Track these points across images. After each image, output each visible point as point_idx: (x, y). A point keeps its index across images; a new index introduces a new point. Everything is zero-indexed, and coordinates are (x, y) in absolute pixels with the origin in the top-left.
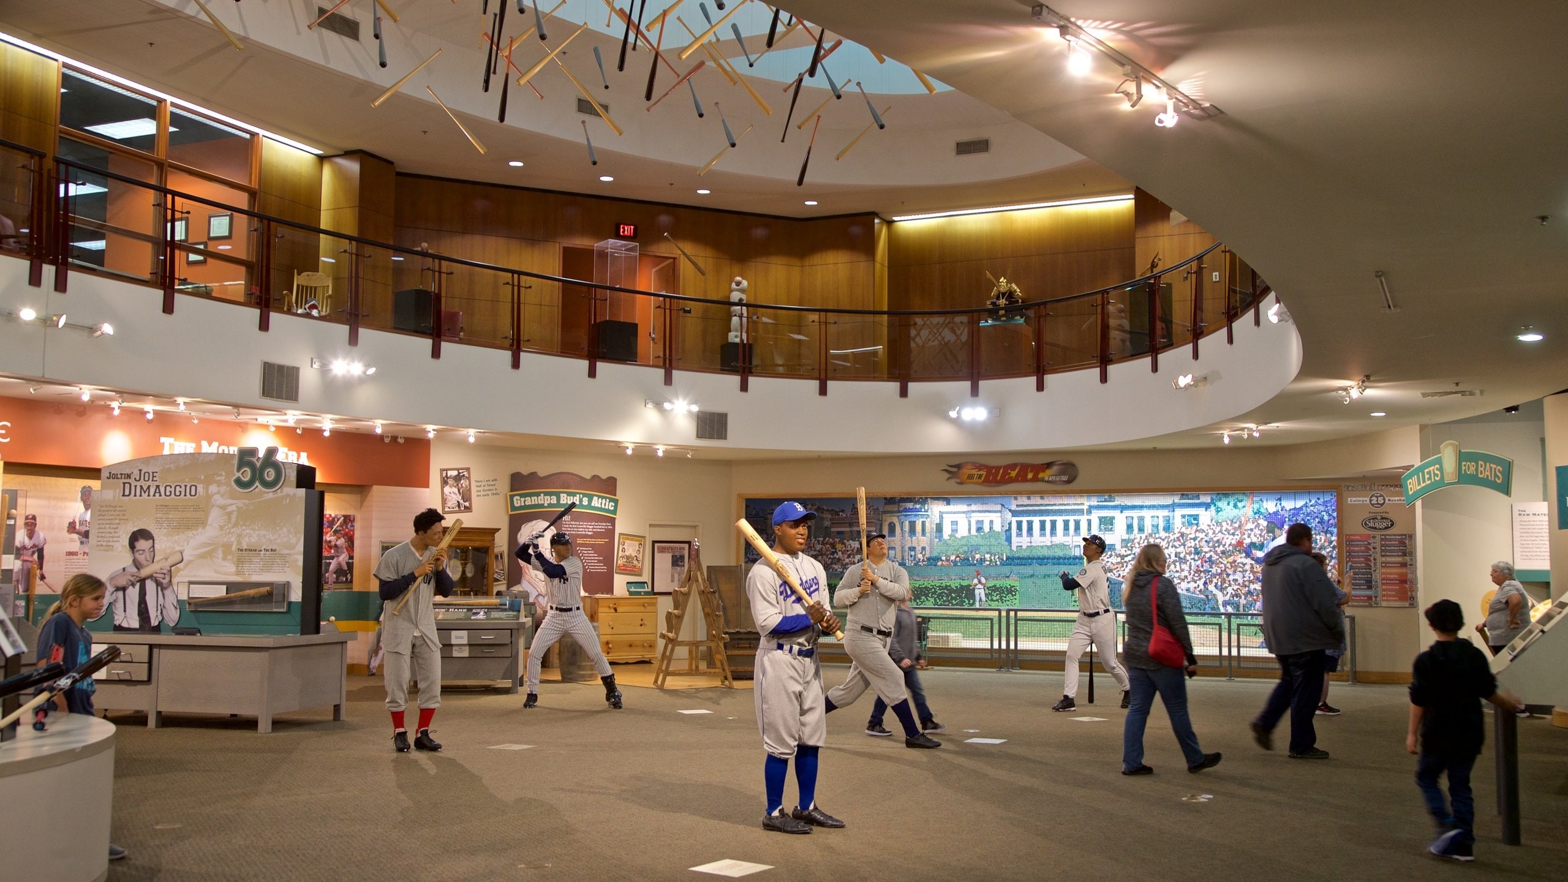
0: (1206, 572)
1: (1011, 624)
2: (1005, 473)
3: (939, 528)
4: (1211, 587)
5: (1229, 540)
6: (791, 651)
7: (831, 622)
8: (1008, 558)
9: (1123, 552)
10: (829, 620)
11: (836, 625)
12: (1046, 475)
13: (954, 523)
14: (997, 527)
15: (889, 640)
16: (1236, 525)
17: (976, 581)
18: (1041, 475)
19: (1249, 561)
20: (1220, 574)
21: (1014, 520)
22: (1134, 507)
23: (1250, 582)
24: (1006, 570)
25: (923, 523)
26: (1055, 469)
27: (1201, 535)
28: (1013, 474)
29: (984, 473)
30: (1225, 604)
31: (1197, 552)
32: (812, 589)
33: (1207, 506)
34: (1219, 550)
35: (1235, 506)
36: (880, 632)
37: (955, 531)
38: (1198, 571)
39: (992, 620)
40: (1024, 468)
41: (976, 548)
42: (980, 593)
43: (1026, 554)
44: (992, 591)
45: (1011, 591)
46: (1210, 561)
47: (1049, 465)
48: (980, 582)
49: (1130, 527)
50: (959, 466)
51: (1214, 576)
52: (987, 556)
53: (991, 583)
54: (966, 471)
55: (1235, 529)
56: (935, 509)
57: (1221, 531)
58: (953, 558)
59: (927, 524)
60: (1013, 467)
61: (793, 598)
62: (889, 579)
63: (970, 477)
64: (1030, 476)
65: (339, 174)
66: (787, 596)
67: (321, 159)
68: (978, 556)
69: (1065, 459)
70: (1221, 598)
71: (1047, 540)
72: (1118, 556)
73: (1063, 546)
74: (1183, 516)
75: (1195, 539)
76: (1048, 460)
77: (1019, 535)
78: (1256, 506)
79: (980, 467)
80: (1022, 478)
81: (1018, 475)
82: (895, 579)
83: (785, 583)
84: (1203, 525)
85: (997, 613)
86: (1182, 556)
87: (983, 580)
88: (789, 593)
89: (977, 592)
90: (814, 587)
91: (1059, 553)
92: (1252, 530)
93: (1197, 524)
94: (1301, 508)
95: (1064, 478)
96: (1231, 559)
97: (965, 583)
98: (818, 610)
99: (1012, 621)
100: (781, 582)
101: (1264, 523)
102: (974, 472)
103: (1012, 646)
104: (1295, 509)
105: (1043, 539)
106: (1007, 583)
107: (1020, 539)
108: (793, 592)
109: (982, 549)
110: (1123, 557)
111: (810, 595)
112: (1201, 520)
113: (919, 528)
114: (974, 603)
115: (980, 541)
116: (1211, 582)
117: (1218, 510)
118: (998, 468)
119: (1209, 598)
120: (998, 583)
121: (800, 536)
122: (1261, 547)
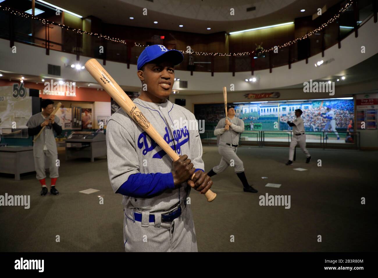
0: (310, 121)
1: (262, 135)
2: (260, 95)
3: (242, 111)
4: (312, 125)
5: (317, 112)
6: (152, 218)
7: (199, 181)
8: (259, 118)
9: (288, 116)
10: (198, 179)
11: (206, 184)
12: (271, 96)
13: (246, 110)
14: (256, 111)
15: (236, 148)
16: (319, 108)
17: (251, 124)
18: (270, 96)
19: (322, 118)
20: (314, 121)
21: (261, 109)
22: (291, 105)
23: (322, 123)
24: (258, 121)
25: (238, 110)
26: (274, 94)
27: (309, 111)
28: (263, 96)
29: (255, 96)
30: (315, 129)
31: (308, 115)
32: (180, 141)
33: (311, 104)
34: (314, 115)
35: (318, 104)
36: (233, 145)
37: (246, 112)
38: (308, 120)
39: (257, 134)
40: (266, 94)
41: (251, 116)
42: (252, 126)
43: (264, 117)
44: (255, 126)
45: (260, 126)
46: (312, 118)
47: (272, 93)
48: (252, 124)
49: (290, 110)
50: (248, 94)
51: (312, 121)
52: (254, 118)
53: (255, 124)
54: (250, 96)
55: (318, 110)
56: (241, 107)
57: (314, 110)
58: (245, 118)
59: (239, 110)
60: (262, 94)
61: (154, 152)
62: (236, 124)
63: (251, 97)
64: (267, 96)
65: (87, 22)
66: (148, 150)
67: (82, 19)
68: (251, 118)
69: (277, 91)
70: (314, 127)
71: (269, 113)
72: (287, 117)
73: (273, 115)
74: (304, 107)
75: (307, 112)
76: (272, 91)
77: (262, 112)
78: (324, 104)
79: (254, 94)
80: (265, 97)
81: (264, 96)
82: (239, 124)
83: (145, 134)
84: (310, 109)
85: (259, 132)
86: (304, 116)
87: (253, 123)
88: (150, 145)
89: (251, 126)
90: (183, 138)
91: (272, 117)
92: (323, 110)
93: (308, 109)
94: (336, 104)
95: (276, 96)
96: (317, 117)
97: (248, 124)
98: (184, 167)
99: (263, 134)
100: (140, 133)
101: (326, 108)
102: (252, 96)
103: (263, 140)
104: (334, 104)
105: (268, 113)
106: (259, 124)
107: (262, 113)
108: (155, 144)
109: (253, 116)
110: (288, 117)
111: (175, 148)
112: (309, 107)
113: (237, 111)
114: (250, 129)
115: (253, 114)
116: (312, 123)
117: (314, 105)
118: (258, 95)
119: (311, 127)
120: (257, 124)
121: (164, 80)
122: (325, 114)
